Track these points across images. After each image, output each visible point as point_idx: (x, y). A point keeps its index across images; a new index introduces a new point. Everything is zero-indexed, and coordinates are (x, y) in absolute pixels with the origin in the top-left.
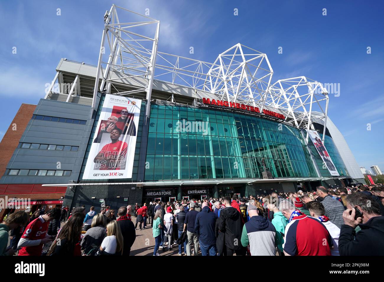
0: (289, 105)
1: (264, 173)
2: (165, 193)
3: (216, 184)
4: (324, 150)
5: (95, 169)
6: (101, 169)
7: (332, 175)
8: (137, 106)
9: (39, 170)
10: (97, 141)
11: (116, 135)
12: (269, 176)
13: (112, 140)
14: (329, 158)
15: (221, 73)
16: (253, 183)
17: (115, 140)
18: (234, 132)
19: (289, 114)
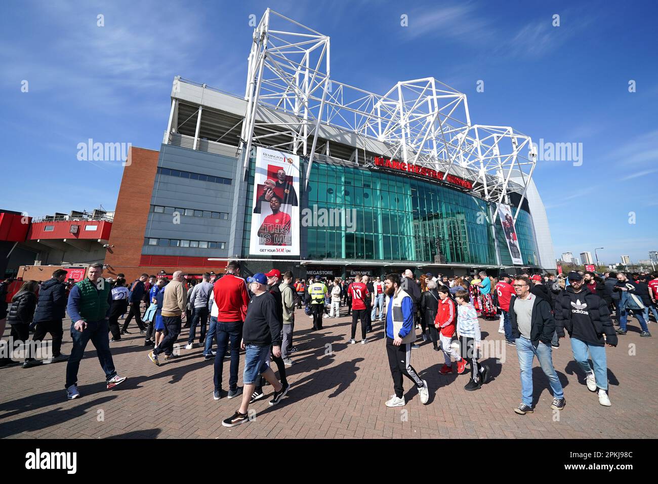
0: (482, 165)
1: (437, 257)
2: (326, 273)
3: (383, 266)
4: (513, 232)
5: (261, 244)
6: (266, 244)
7: (514, 263)
8: (294, 166)
9: (180, 240)
10: (257, 210)
11: (276, 204)
12: (442, 261)
13: (273, 210)
14: (517, 243)
15: (399, 113)
16: (423, 267)
17: (276, 211)
18: (408, 204)
19: (480, 178)
